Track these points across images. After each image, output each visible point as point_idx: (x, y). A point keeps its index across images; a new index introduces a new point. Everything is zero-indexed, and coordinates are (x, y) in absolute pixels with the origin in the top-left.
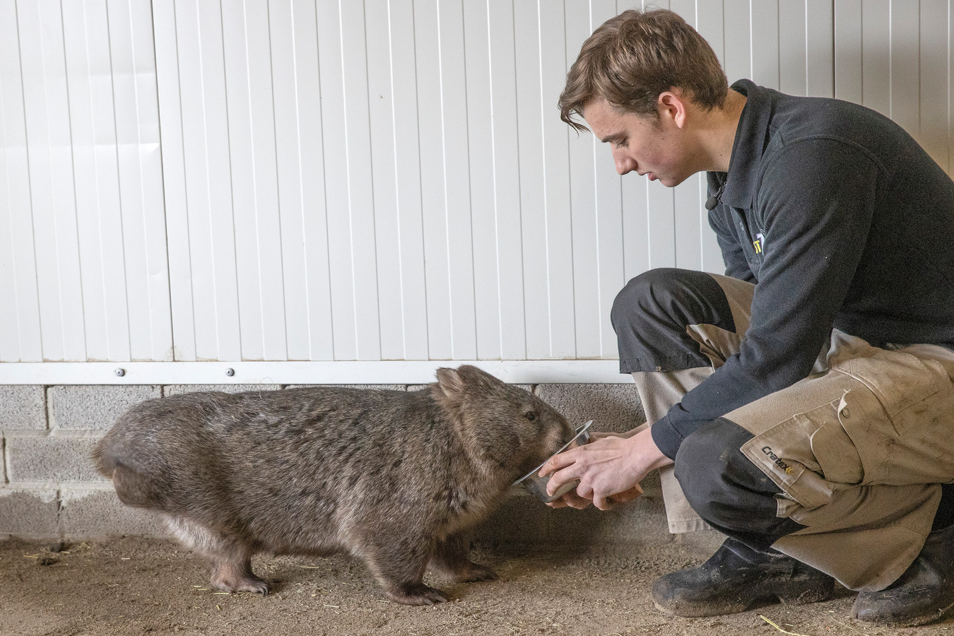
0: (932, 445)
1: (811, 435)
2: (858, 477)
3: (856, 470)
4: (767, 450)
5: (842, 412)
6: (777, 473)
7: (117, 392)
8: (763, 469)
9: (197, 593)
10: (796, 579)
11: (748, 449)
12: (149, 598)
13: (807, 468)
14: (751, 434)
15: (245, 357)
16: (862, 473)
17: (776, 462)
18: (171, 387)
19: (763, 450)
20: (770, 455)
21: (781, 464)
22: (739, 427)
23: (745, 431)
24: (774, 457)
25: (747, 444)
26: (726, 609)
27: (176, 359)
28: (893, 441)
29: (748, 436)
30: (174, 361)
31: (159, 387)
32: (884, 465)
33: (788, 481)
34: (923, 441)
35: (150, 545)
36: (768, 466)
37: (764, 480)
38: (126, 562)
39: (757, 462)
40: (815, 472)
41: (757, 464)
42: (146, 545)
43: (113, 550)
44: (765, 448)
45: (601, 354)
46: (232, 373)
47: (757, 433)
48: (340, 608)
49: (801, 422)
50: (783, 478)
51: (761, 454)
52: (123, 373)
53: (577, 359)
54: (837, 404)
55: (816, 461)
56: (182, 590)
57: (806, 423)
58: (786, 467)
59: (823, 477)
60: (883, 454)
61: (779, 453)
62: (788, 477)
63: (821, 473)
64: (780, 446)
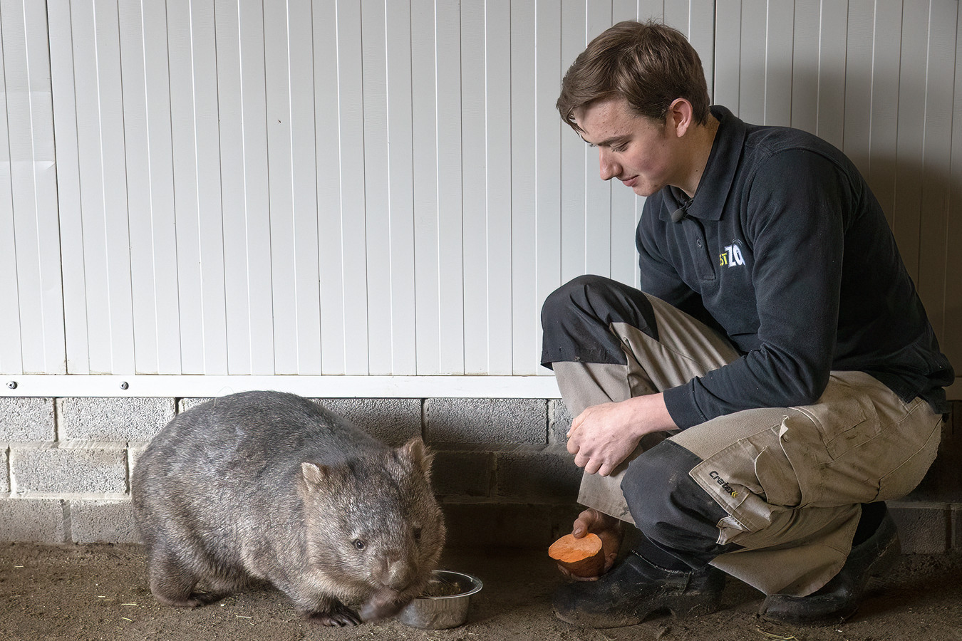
0: (860, 469)
1: (754, 459)
2: (795, 500)
3: (794, 493)
4: (714, 475)
5: (782, 437)
6: (723, 496)
7: (8, 404)
8: (710, 492)
9: (103, 604)
10: (688, 594)
11: (696, 473)
12: (56, 610)
13: (751, 491)
14: (698, 458)
15: (139, 371)
16: (800, 496)
17: (723, 486)
18: (63, 399)
19: (710, 474)
20: (717, 479)
21: (728, 488)
22: (687, 452)
23: (693, 455)
24: (721, 481)
25: (696, 468)
26: (623, 622)
27: (69, 373)
28: (827, 466)
29: (695, 460)
30: (67, 374)
31: (51, 399)
32: (819, 487)
33: (734, 504)
34: (853, 466)
35: (40, 552)
36: (715, 490)
37: (710, 503)
38: (20, 571)
39: (705, 486)
40: (758, 495)
41: (705, 487)
42: (37, 552)
43: (3, 558)
44: (713, 472)
45: (488, 371)
46: (126, 386)
47: (704, 457)
48: (253, 619)
49: (745, 447)
50: (729, 501)
51: (709, 478)
52: (16, 385)
53: (465, 375)
54: (778, 430)
55: (760, 484)
56: (87, 602)
57: (750, 448)
58: (732, 491)
59: (764, 500)
60: (817, 478)
61: (726, 478)
62: (735, 501)
63: (763, 496)
64: (727, 470)
